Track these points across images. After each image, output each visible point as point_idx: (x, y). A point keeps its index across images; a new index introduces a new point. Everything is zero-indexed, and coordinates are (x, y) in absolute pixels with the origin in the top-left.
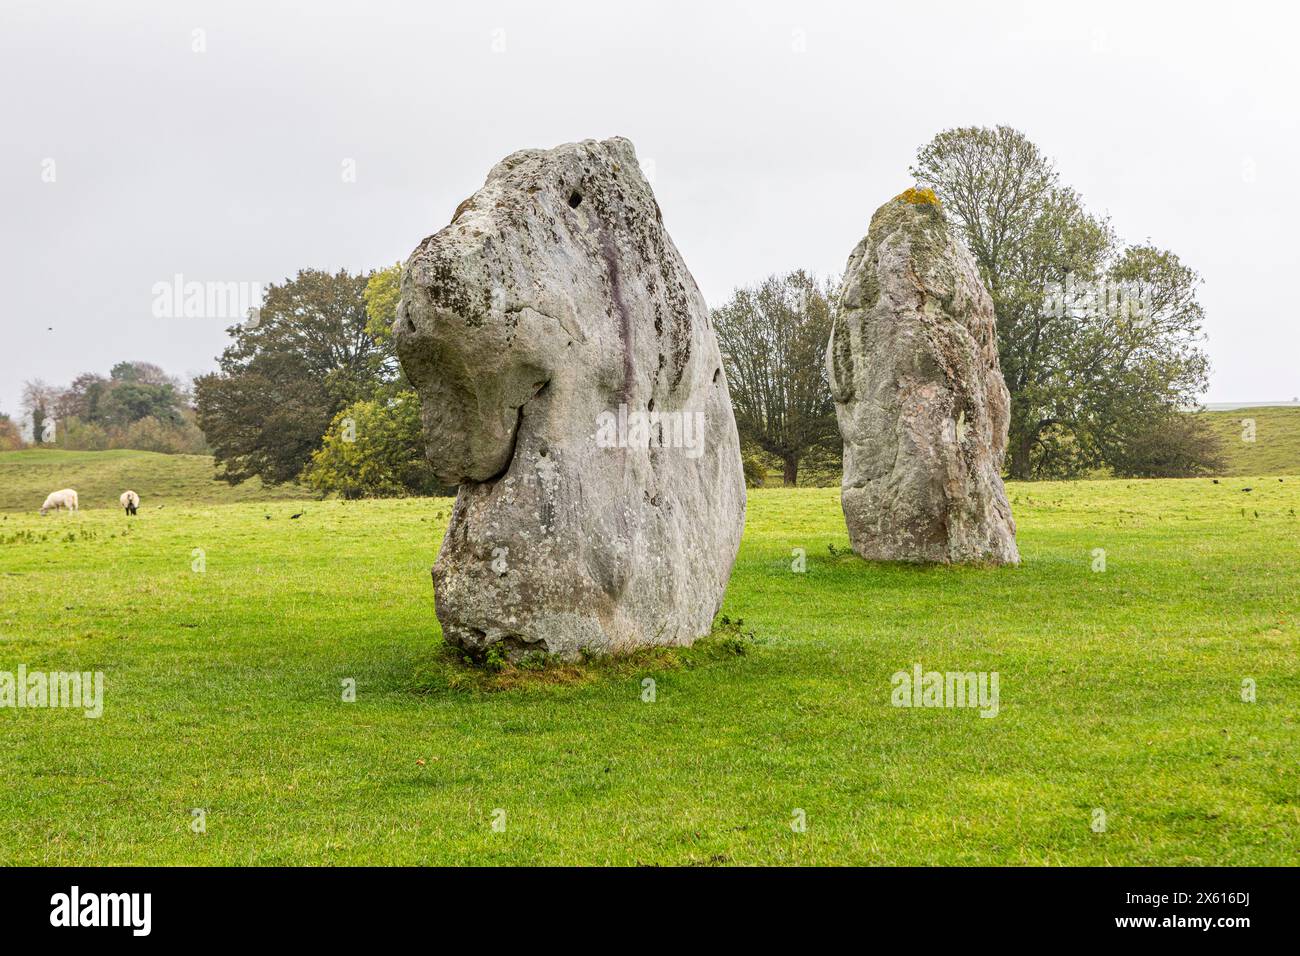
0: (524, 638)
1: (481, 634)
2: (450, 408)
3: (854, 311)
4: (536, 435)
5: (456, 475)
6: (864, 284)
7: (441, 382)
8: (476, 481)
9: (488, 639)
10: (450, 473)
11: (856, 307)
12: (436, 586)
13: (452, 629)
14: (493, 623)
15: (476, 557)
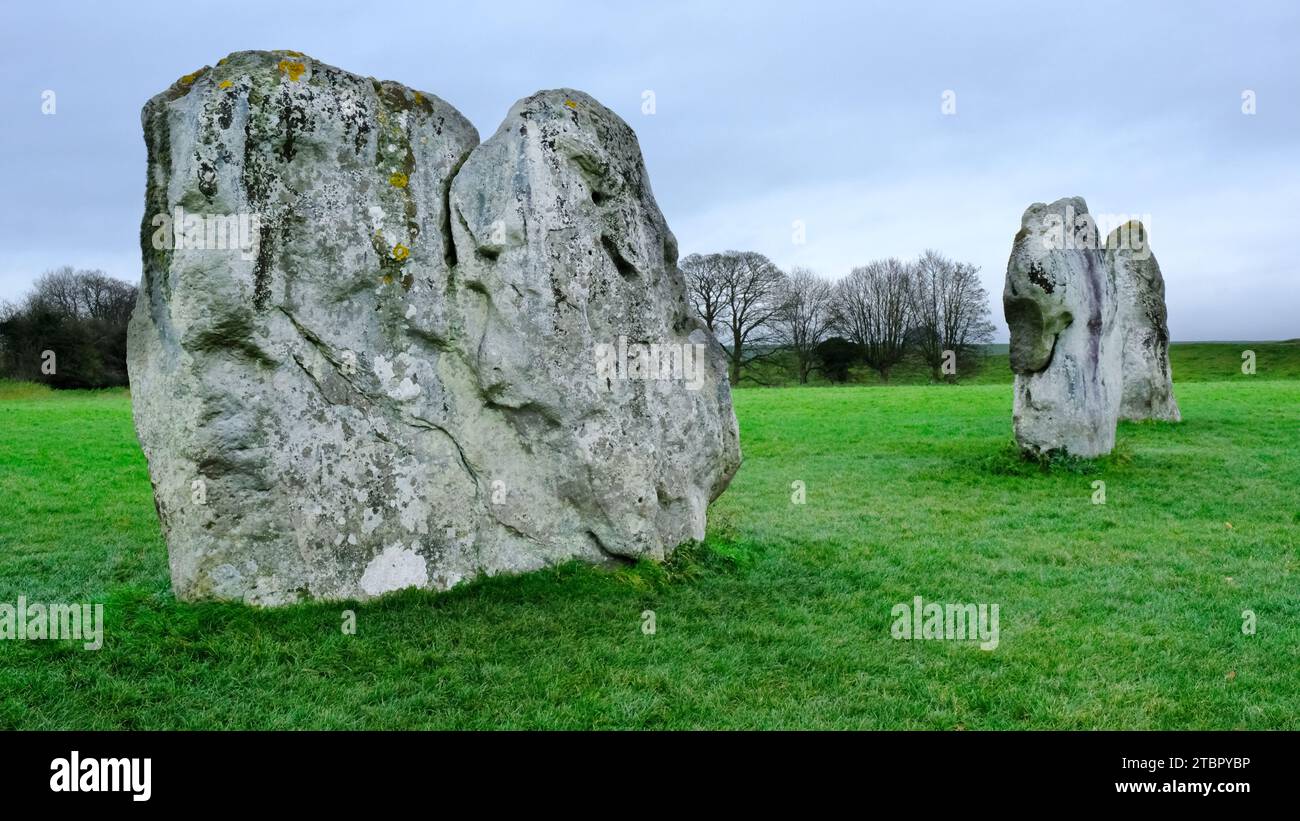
8: (1031, 371)
14: (1045, 443)
15: (1037, 410)
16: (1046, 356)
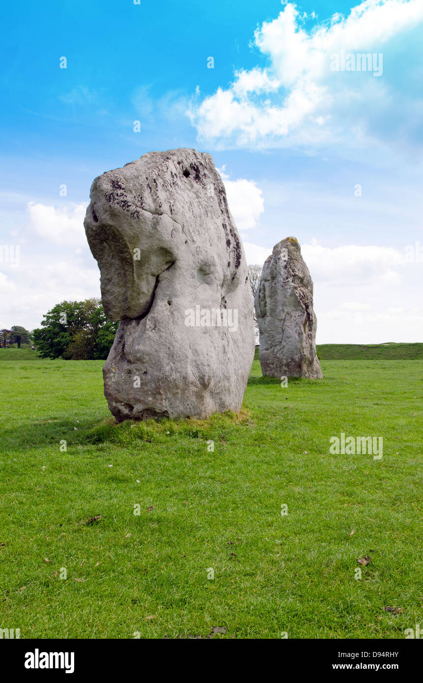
0: (156, 410)
1: (131, 408)
2: (117, 273)
3: (267, 282)
4: (166, 293)
5: (119, 314)
6: (272, 273)
7: (112, 256)
8: (130, 318)
9: (135, 410)
10: (115, 312)
11: (268, 280)
12: (105, 378)
13: (114, 404)
14: (138, 401)
15: (129, 362)
16: (144, 300)
